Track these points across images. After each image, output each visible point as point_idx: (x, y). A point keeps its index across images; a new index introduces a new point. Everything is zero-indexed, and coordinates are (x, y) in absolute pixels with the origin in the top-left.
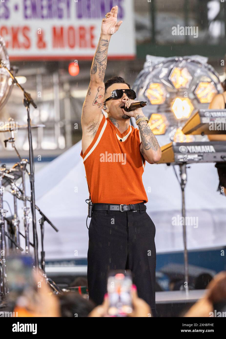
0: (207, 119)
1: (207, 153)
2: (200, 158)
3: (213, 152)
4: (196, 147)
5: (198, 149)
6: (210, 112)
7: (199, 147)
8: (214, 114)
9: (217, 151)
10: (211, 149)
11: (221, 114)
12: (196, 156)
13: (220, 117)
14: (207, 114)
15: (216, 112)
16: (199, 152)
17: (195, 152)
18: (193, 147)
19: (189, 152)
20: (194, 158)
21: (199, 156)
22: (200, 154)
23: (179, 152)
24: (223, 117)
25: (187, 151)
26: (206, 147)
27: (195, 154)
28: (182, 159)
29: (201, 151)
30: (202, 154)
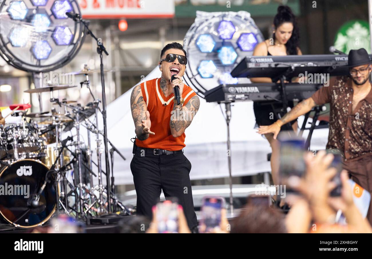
0: (253, 64)
1: (252, 93)
2: (247, 97)
3: (257, 92)
4: (243, 88)
5: (245, 89)
6: (255, 58)
7: (246, 88)
8: (258, 60)
9: (261, 91)
10: (256, 89)
11: (264, 60)
12: (243, 96)
13: (263, 62)
14: (253, 60)
15: (260, 58)
16: (246, 93)
17: (242, 92)
18: (240, 88)
19: (237, 92)
20: (242, 98)
21: (245, 95)
22: (246, 94)
23: (229, 93)
24: (266, 62)
25: (235, 91)
26: (251, 88)
27: (242, 94)
28: (231, 98)
29: (247, 92)
30: (248, 94)
